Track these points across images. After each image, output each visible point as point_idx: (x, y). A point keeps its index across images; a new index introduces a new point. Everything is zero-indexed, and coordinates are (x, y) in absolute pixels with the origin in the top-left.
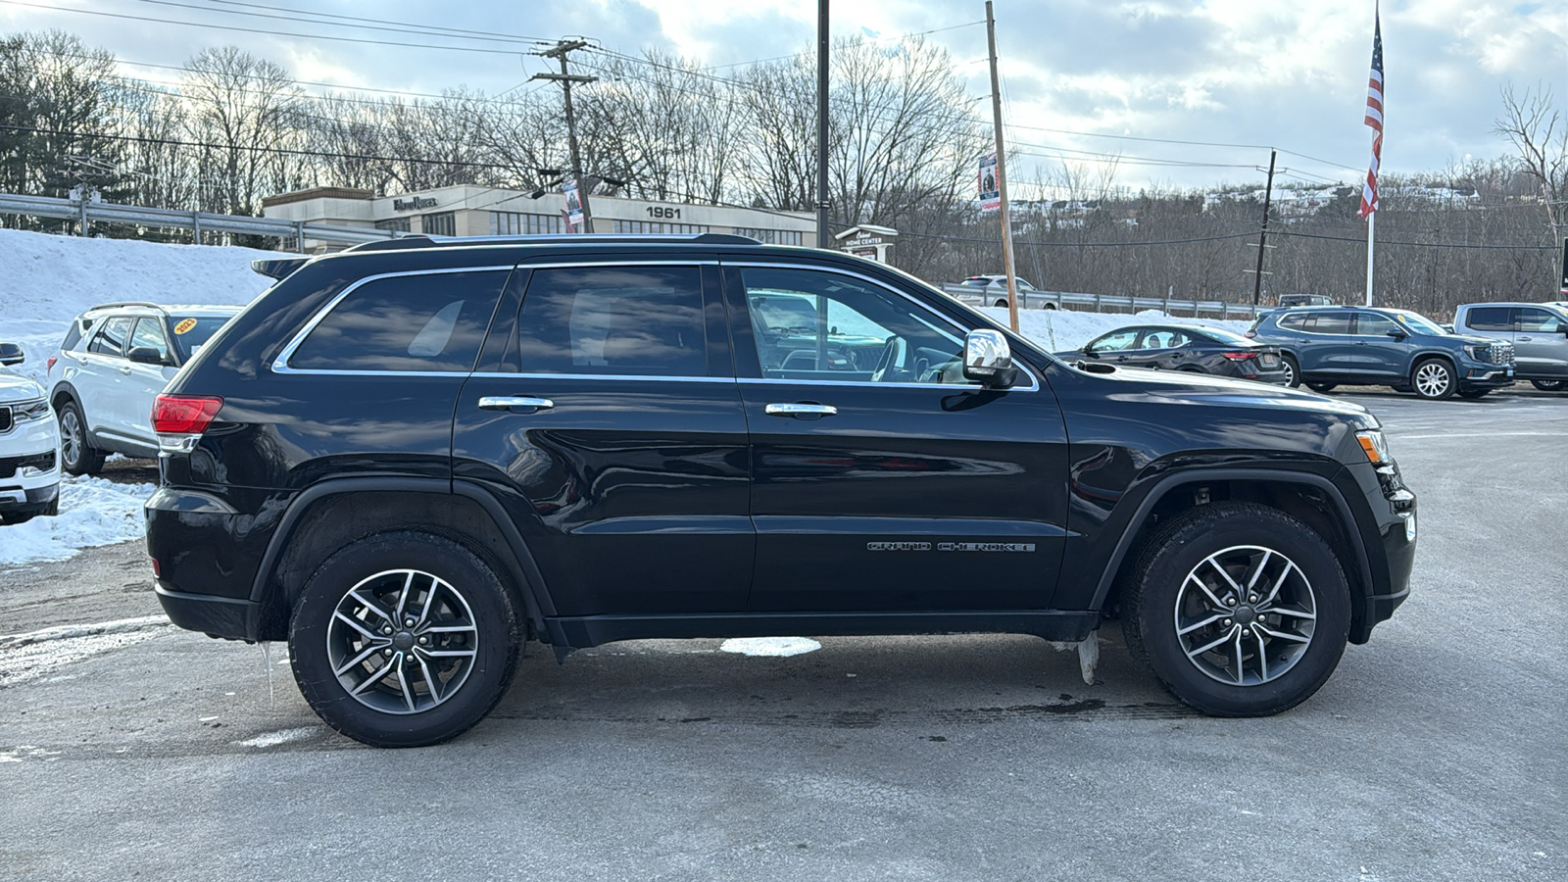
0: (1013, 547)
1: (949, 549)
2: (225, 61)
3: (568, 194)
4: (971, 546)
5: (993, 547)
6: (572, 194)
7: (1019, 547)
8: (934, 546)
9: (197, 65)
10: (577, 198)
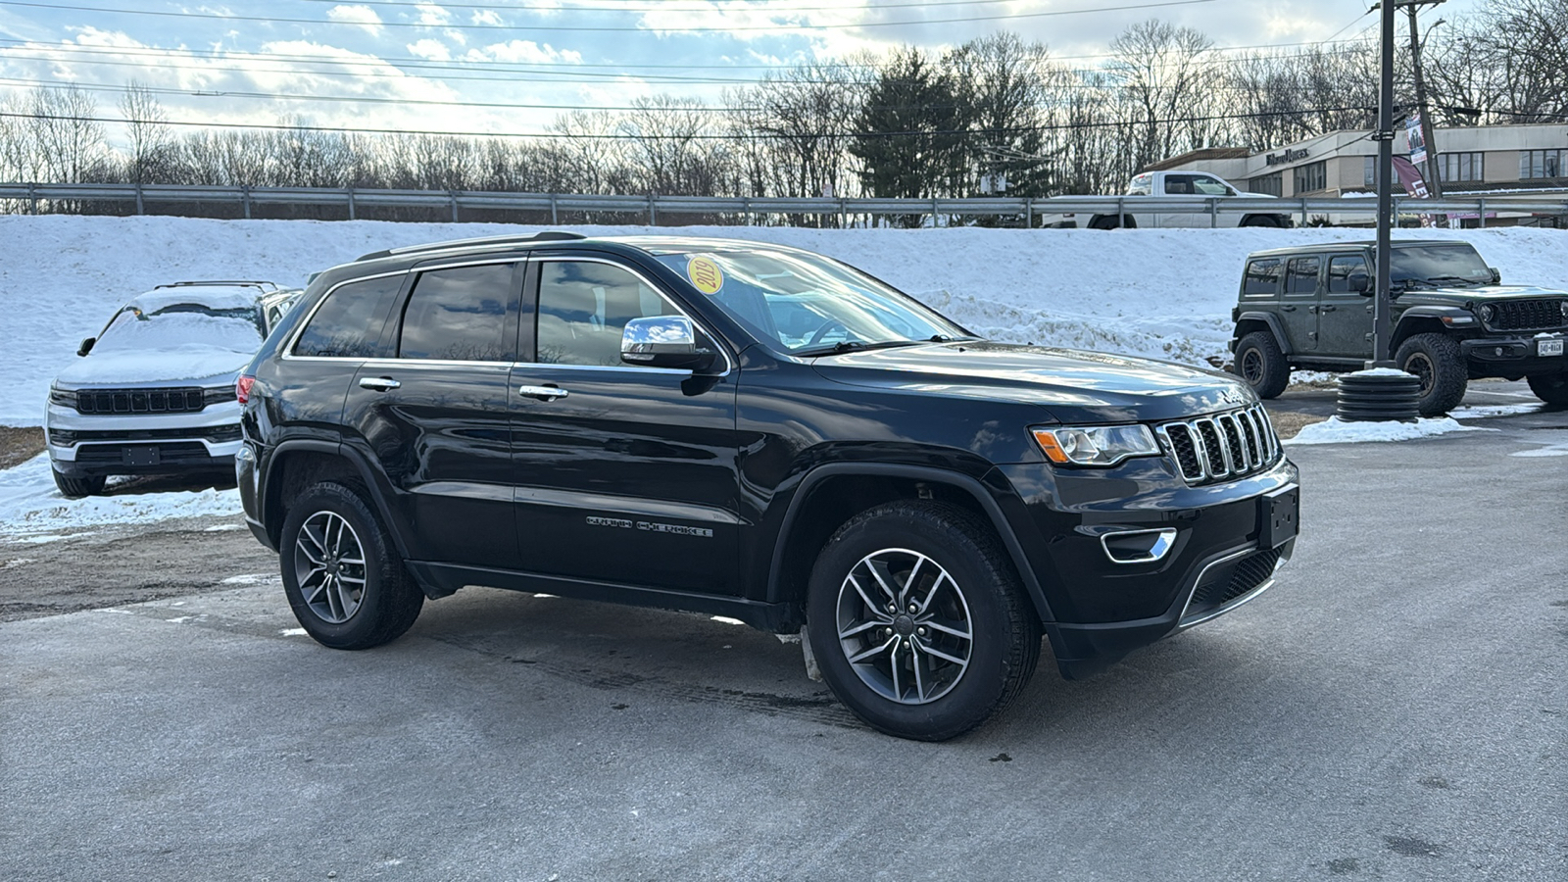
0: (695, 531)
1: (645, 528)
2: (1146, 34)
3: (1410, 131)
4: (662, 527)
5: (678, 529)
6: (1414, 131)
7: (700, 532)
8: (635, 523)
9: (1121, 42)
10: (1420, 134)
